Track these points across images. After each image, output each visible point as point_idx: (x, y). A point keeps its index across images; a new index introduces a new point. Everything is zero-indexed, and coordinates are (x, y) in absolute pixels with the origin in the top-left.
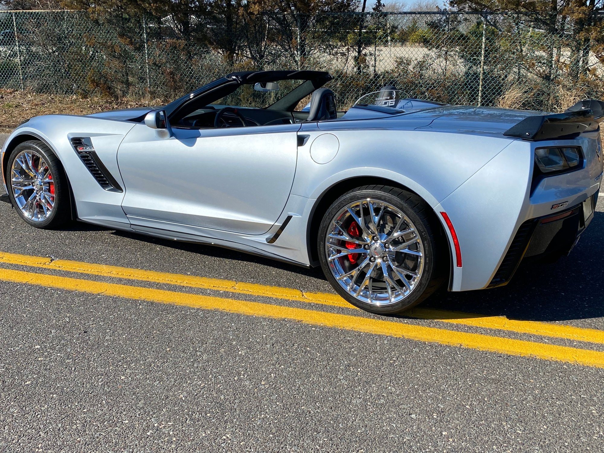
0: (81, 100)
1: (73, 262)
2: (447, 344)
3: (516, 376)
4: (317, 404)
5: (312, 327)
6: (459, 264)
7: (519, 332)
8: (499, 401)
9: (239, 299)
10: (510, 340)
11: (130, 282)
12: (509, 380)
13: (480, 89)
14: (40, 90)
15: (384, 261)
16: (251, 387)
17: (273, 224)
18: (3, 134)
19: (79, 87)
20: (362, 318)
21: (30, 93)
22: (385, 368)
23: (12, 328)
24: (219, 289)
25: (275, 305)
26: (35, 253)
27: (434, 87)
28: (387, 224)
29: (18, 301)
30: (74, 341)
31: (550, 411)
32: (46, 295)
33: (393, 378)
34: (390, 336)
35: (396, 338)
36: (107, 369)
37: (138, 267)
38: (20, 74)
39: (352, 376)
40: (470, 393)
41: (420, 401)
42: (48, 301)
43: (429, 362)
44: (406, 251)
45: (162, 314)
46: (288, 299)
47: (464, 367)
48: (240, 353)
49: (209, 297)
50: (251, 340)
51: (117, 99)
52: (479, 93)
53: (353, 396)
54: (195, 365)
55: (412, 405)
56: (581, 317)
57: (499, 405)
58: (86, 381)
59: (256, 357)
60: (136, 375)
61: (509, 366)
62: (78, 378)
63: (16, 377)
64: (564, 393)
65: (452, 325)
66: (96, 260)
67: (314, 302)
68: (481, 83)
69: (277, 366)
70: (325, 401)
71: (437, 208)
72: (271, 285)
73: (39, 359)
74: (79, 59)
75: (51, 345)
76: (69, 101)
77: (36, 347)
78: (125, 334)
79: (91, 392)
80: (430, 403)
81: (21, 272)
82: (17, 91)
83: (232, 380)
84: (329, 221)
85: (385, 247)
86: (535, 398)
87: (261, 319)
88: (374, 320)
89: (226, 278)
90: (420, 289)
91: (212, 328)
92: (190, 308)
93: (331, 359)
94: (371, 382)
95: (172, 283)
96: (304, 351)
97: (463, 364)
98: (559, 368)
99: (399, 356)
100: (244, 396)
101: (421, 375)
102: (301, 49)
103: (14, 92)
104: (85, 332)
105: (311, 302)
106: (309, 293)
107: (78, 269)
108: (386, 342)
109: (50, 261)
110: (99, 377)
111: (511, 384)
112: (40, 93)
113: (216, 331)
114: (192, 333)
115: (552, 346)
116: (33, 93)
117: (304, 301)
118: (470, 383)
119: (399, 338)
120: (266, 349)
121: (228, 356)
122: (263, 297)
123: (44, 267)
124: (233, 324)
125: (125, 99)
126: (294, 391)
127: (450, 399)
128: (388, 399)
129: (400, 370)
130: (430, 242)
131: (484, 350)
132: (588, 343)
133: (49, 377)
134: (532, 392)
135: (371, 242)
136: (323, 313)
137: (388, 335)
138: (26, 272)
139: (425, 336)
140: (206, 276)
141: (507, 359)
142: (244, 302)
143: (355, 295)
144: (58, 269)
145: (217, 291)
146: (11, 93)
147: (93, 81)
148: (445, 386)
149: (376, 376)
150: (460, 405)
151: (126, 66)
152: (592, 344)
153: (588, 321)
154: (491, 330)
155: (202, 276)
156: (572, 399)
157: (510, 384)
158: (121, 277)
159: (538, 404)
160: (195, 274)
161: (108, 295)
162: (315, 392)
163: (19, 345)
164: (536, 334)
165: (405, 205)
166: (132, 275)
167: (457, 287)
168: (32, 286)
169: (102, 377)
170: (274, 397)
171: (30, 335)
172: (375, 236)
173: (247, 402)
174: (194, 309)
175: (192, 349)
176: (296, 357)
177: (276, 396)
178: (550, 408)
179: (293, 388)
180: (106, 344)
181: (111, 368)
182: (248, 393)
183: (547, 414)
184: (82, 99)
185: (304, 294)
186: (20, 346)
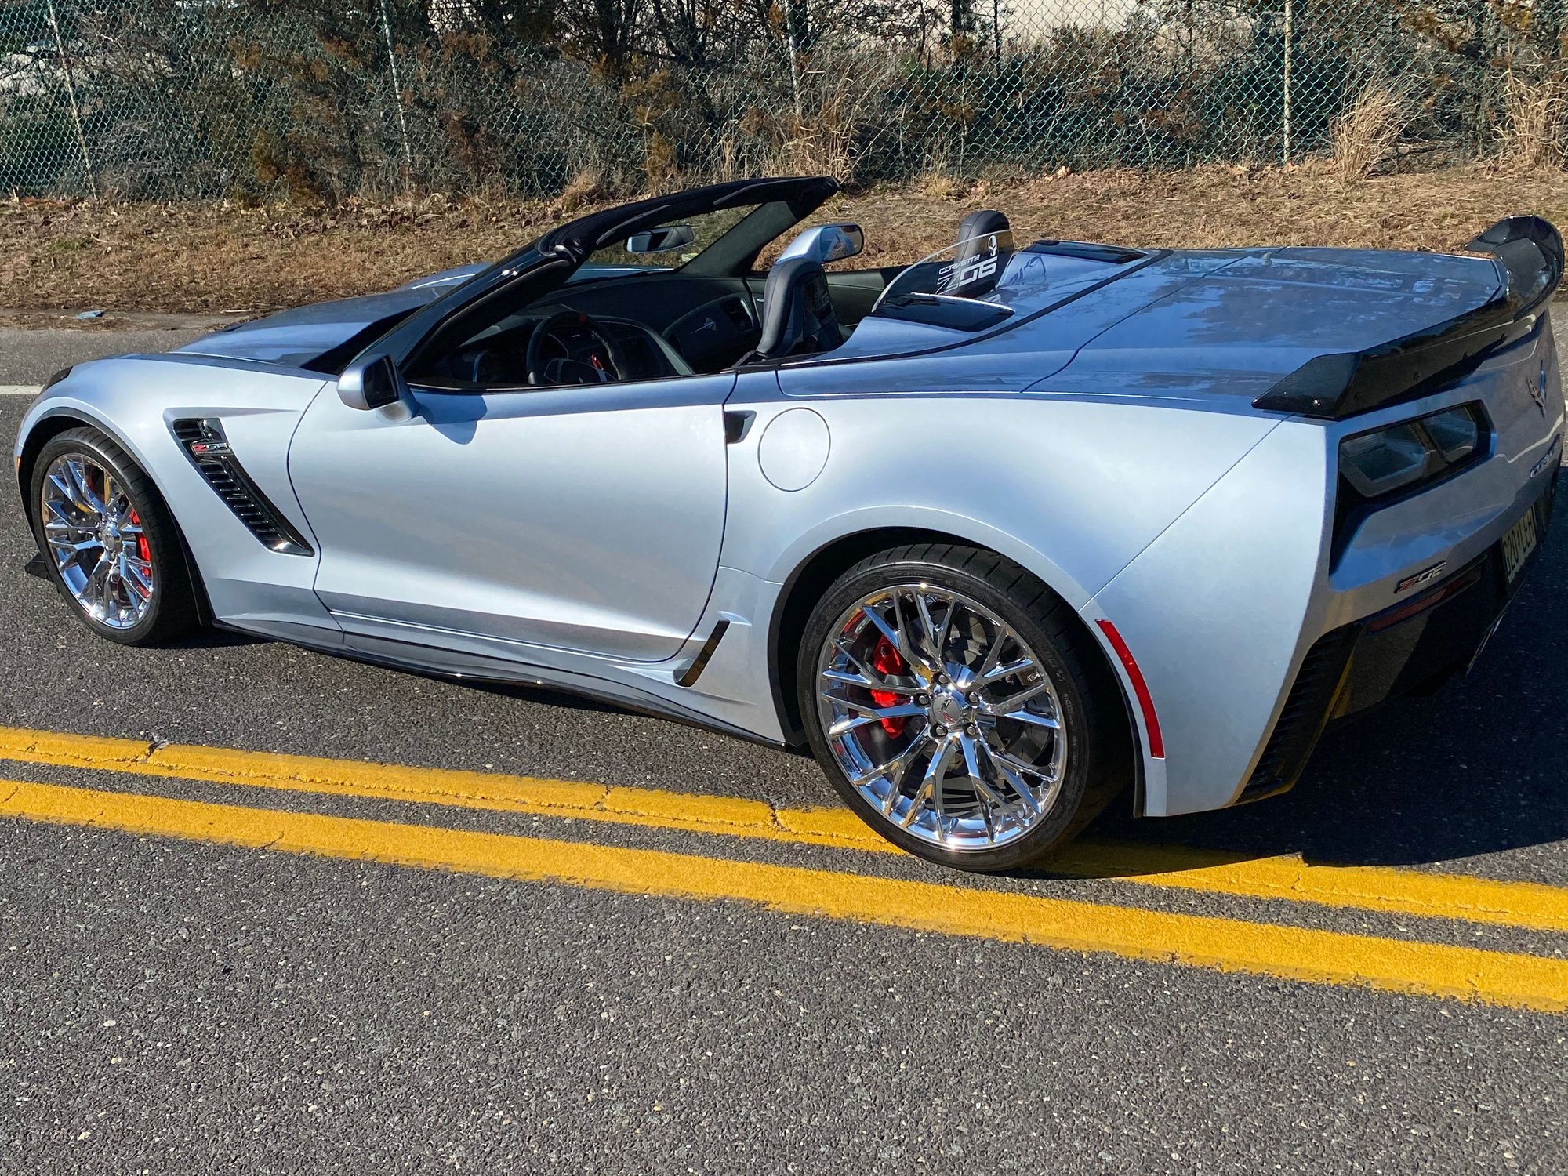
0: (243, 212)
1: (204, 748)
2: (1138, 956)
3: (1310, 1050)
4: (789, 1168)
5: (791, 922)
6: (1157, 750)
7: (1332, 904)
8: (1258, 1135)
9: (611, 844)
10: (1305, 931)
11: (343, 806)
12: (1292, 1064)
13: (1287, 97)
14: (139, 194)
15: (967, 735)
16: (626, 1121)
17: (685, 637)
18: (52, 331)
19: (234, 178)
20: (922, 885)
21: (114, 204)
22: (970, 1045)
23: (49, 968)
24: (563, 813)
25: (702, 857)
26: (111, 726)
27: (1162, 103)
28: (971, 638)
29: (67, 884)
30: (199, 1000)
31: (1391, 1159)
32: (135, 860)
33: (991, 1073)
34: (990, 940)
35: (1007, 944)
36: (276, 1082)
37: (364, 754)
38: (83, 157)
39: (886, 1074)
40: (1185, 1110)
41: (1053, 1145)
42: (140, 876)
43: (1085, 1017)
44: (1020, 716)
45: (415, 903)
46: (737, 834)
47: (1177, 1028)
48: (604, 1015)
49: (535, 839)
50: (633, 973)
51: (334, 204)
52: (1283, 110)
53: (882, 1138)
54: (491, 1062)
55: (1031, 1159)
56: (1504, 842)
57: (1258, 1147)
58: (222, 1123)
59: (645, 1025)
60: (343, 1100)
61: (1295, 1020)
62: (203, 1115)
63: (57, 1121)
64: (1433, 1098)
65: (1155, 892)
66: (259, 741)
67: (800, 838)
68: (1287, 82)
69: (696, 1052)
70: (811, 1157)
71: (1089, 611)
72: (694, 791)
73: (113, 1062)
74: (226, 105)
75: (142, 1016)
76: (212, 217)
77: (106, 1024)
78: (322, 971)
79: (233, 1158)
80: (1079, 1148)
81: (76, 791)
82: (81, 200)
83: (580, 1102)
84: (820, 639)
85: (968, 700)
86: (1354, 1117)
87: (664, 905)
88: (952, 891)
89: (582, 776)
90: (1063, 812)
91: (538, 941)
92: (486, 880)
93: (833, 1022)
94: (933, 1089)
95: (445, 802)
96: (767, 1000)
97: (1175, 1019)
98: (1428, 1017)
99: (1009, 1003)
100: (607, 1152)
101: (1063, 1060)
102: (797, 29)
103: (74, 203)
104: (225, 971)
105: (793, 839)
106: (791, 811)
107: (216, 770)
108: (978, 959)
109: (148, 751)
110: (255, 1109)
111: (1296, 1077)
112: (139, 200)
113: (547, 951)
114: (487, 958)
115: (1415, 946)
116: (122, 203)
117: (776, 837)
118: (1188, 1081)
119: (1015, 943)
120: (670, 1000)
121: (575, 1028)
122: (672, 831)
123: (135, 769)
124: (591, 926)
125: (353, 201)
126: (733, 1130)
127: (1131, 1134)
128: (971, 1142)
129: (1008, 1048)
130: (1077, 696)
131: (1234, 970)
132: (1515, 929)
133: (135, 1115)
134: (1350, 1100)
135: (932, 688)
136: (822, 874)
137: (986, 935)
138: (87, 792)
139: (1081, 935)
140: (531, 772)
141: (1293, 994)
142: (625, 850)
143: (901, 823)
144: (166, 774)
145: (560, 819)
146: (67, 208)
147: (268, 161)
148: (1123, 1092)
149: (946, 1071)
150: (1155, 1150)
151: (347, 114)
152: (1525, 932)
153: (1522, 854)
154: (1257, 902)
155: (522, 775)
156: (1455, 1117)
157: (1292, 1077)
158: (321, 789)
159: (1360, 1138)
160: (505, 769)
161: (285, 849)
162: (788, 1131)
163: (66, 1020)
164: (1377, 909)
165: (1007, 601)
166: (347, 783)
167: (1156, 806)
168: (101, 832)
169: (263, 1108)
170: (680, 1152)
171: (92, 988)
172: (940, 673)
173: (614, 1168)
174: (496, 881)
175: (484, 1011)
176: (745, 1020)
177: (688, 1146)
178: (1390, 1149)
179: (732, 1120)
180: (276, 1005)
181: (284, 1079)
182: (618, 1141)
183: (1383, 1168)
184: (244, 209)
185: (778, 814)
186: (67, 1023)
